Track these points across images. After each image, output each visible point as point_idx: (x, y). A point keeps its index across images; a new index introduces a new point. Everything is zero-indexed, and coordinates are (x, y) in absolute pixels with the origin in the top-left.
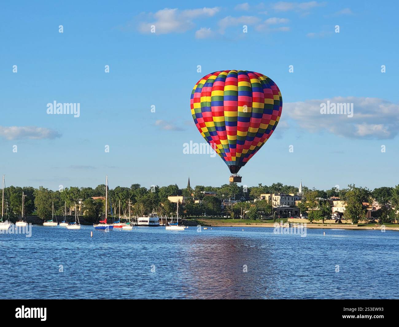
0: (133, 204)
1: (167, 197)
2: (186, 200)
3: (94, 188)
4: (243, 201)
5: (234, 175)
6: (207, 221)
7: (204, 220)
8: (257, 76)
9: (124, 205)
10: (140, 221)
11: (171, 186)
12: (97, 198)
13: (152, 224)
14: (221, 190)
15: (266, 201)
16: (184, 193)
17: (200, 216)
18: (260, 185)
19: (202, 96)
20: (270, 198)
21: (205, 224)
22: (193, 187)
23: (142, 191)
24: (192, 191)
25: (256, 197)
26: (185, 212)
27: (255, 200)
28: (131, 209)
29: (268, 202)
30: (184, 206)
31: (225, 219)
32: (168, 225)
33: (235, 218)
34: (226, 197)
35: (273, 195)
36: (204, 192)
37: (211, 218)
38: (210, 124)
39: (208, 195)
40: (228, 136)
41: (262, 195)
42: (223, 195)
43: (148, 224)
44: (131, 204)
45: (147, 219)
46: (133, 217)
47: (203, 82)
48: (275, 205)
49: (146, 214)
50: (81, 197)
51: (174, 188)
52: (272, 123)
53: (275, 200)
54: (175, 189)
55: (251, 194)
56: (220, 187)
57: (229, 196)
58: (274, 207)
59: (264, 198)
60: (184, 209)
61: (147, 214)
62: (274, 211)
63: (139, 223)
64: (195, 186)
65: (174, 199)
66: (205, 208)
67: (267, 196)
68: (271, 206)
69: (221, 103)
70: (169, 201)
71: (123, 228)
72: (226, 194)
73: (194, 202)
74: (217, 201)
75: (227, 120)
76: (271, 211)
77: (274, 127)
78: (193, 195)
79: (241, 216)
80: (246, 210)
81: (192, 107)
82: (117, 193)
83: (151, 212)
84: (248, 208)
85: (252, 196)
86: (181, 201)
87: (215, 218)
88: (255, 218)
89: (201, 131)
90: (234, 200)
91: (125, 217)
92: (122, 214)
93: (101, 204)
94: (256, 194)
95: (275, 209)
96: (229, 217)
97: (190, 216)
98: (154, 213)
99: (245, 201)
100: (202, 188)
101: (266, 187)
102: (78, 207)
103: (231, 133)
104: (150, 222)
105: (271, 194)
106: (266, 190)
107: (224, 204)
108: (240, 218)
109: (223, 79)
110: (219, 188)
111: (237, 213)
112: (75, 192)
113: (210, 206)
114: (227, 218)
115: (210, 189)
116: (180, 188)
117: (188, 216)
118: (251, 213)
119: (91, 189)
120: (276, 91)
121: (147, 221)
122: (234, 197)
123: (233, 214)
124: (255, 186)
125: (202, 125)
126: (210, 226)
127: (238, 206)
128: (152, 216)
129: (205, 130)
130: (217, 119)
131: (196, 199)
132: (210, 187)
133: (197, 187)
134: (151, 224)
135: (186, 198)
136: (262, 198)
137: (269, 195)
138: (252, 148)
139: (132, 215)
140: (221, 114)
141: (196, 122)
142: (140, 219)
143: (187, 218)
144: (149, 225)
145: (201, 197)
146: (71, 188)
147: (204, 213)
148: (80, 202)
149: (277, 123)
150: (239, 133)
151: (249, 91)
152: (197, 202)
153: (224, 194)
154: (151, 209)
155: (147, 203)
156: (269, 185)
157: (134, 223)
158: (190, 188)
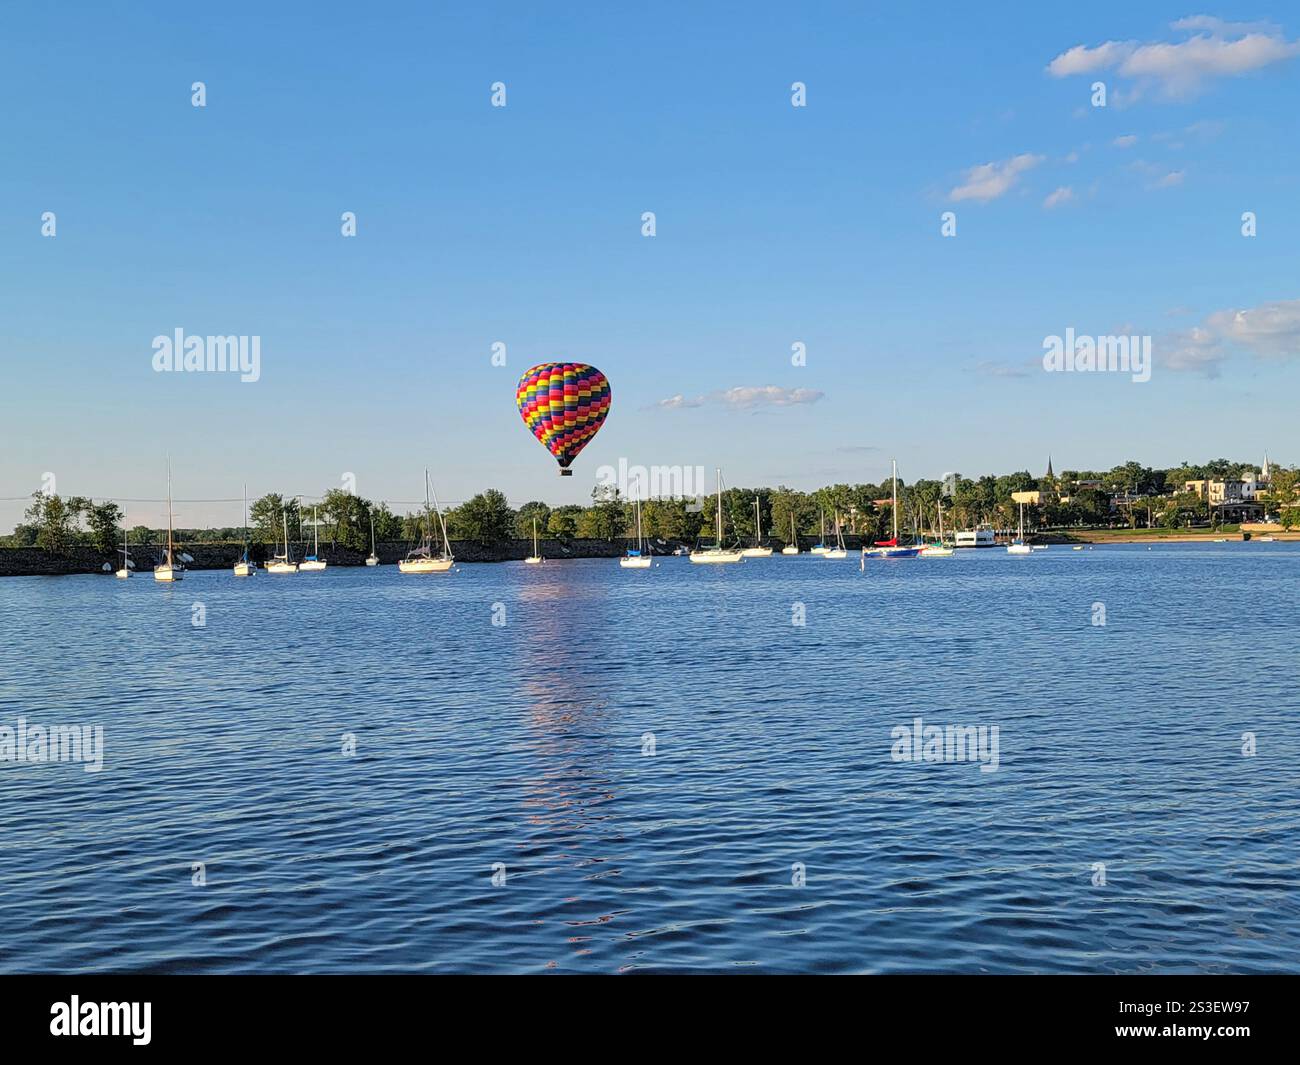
0: (947, 509)
1: (1010, 494)
2: (1044, 497)
3: (878, 485)
4: (1151, 495)
5: (564, 468)
6: (1084, 534)
7: (1079, 533)
8: (581, 366)
9: (932, 512)
10: (960, 540)
11: (1017, 474)
12: (883, 502)
13: (982, 544)
14: (1109, 477)
15: (1196, 494)
16: (1041, 486)
17: (1072, 526)
18: (1185, 464)
19: (528, 385)
20: (1205, 489)
21: (1081, 539)
22: (1058, 475)
23: (965, 485)
24: (1055, 482)
25: (1179, 487)
26: (1044, 519)
27: (1175, 493)
28: (945, 519)
29: (1200, 496)
30: (1040, 509)
31: (1119, 528)
32: (1011, 544)
33: (1138, 527)
34: (1120, 490)
35: (1211, 482)
36: (1078, 483)
37: (1092, 529)
38: (534, 414)
39: (1085, 487)
40: (554, 426)
41: (1187, 483)
42: (1114, 486)
43: (973, 543)
44: (944, 509)
45: (973, 535)
46: (948, 532)
47: (532, 372)
48: (1215, 501)
49: (970, 526)
50: (854, 502)
51: (1022, 477)
52: (603, 410)
53: (1215, 492)
54: (1025, 479)
55: (1168, 481)
56: (1109, 471)
57: (1126, 487)
58: (1214, 504)
59: (1192, 488)
60: (1041, 515)
61: (972, 526)
62: (1213, 512)
63: (959, 543)
64: (1061, 473)
65: (1022, 498)
66: (1080, 510)
67: (1198, 485)
68: (1207, 503)
69: (547, 392)
70: (1013, 500)
71: (924, 552)
72: (1120, 484)
73: (1059, 501)
74: (1102, 497)
75: (552, 410)
76: (1208, 511)
77: (606, 414)
78: (1057, 488)
79: (1148, 523)
80: (1158, 512)
81: (518, 396)
82: (918, 492)
83: (979, 522)
84: (1162, 506)
85: (1170, 485)
86: (1036, 501)
87: (1100, 528)
88: (1176, 524)
89: (526, 421)
90: (1134, 494)
91: (934, 533)
92: (928, 527)
93: (888, 512)
94: (1176, 482)
95: (1215, 508)
96: (1125, 525)
97: (1053, 527)
98: (985, 523)
99: (1156, 495)
100: (1074, 476)
101: (1196, 467)
102: (850, 520)
103: (557, 423)
104: (979, 539)
105: (1207, 479)
106: (1198, 474)
107: (1115, 502)
108: (1145, 526)
109: (550, 370)
110: (1106, 474)
111: (1141, 517)
112: (843, 494)
113: (1090, 506)
114: (1123, 528)
115: (1089, 475)
116: (1034, 477)
117: (1048, 527)
118: (1168, 517)
119: (873, 486)
120: (602, 378)
121: (972, 539)
122: (1134, 488)
123: (1132, 519)
124: (1175, 467)
125: (527, 415)
126: (1091, 543)
127: (1144, 505)
128: (981, 530)
129: (530, 420)
130: (542, 409)
131: (1063, 495)
132: (1090, 474)
133: (1065, 474)
134: (980, 543)
135: (1045, 494)
136: (1189, 488)
137: (1203, 482)
138: (585, 437)
139: (945, 530)
140: (546, 403)
141: (521, 411)
142: (959, 535)
143: (1048, 530)
144: (976, 546)
145: (1072, 492)
146: (836, 486)
147: (1078, 519)
148: (853, 511)
149: (608, 409)
150: (567, 423)
151: (573, 381)
152: (1064, 500)
153: (1116, 484)
154: (981, 517)
155: (972, 506)
156: (1203, 463)
157: (950, 544)
158: (1052, 475)
